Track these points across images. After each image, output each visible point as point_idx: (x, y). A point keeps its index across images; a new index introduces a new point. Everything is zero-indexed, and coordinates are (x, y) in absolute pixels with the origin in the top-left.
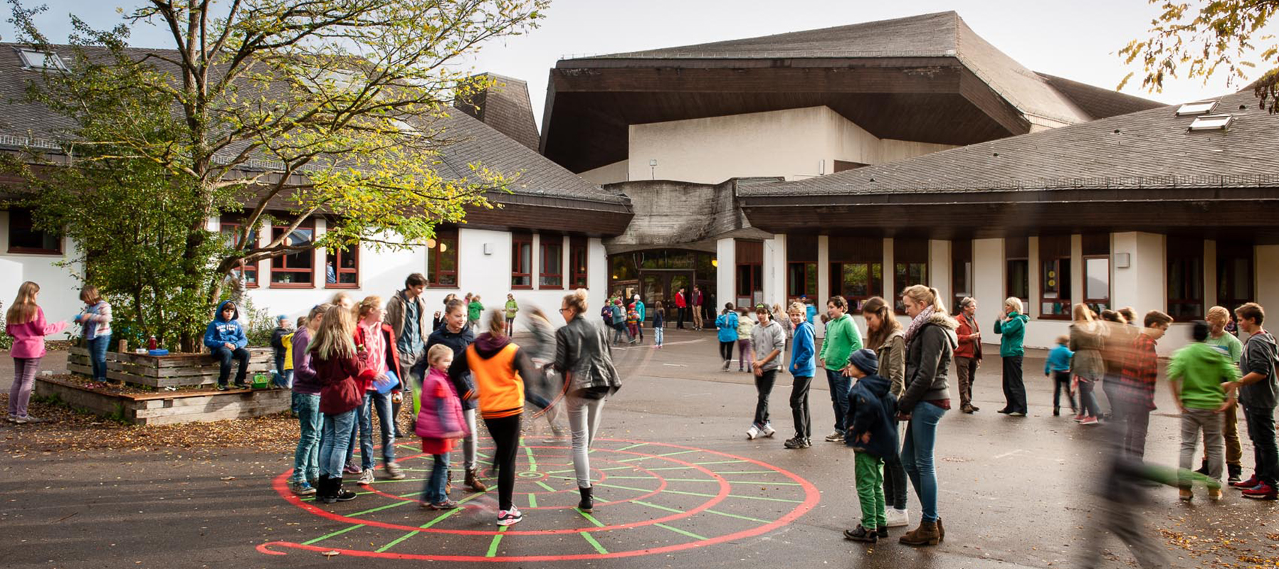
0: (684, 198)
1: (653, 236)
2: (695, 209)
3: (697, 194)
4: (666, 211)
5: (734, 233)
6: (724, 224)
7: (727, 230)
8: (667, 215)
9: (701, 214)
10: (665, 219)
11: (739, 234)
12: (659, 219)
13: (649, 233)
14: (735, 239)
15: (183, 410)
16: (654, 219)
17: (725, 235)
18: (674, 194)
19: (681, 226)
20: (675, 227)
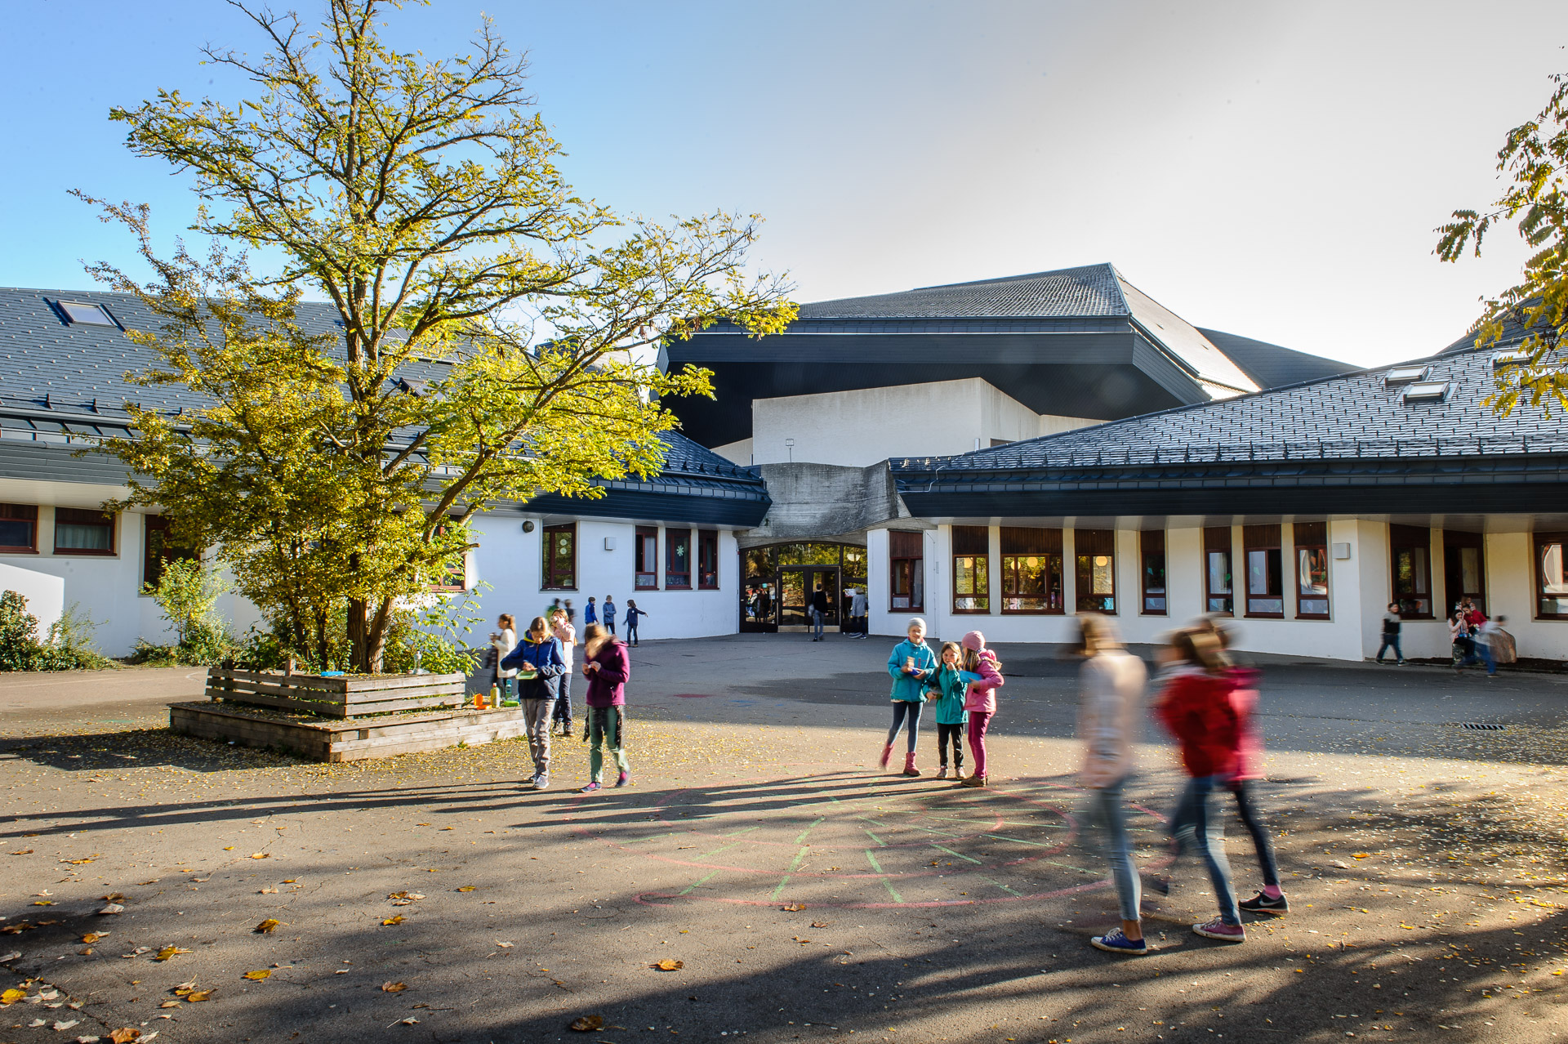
0: (827, 484)
1: (793, 527)
2: (841, 495)
3: (843, 478)
4: (808, 498)
5: (887, 523)
6: (876, 513)
7: (879, 519)
8: (807, 503)
9: (847, 500)
10: (805, 507)
11: (894, 524)
12: (798, 507)
13: (788, 524)
14: (889, 529)
15: (381, 741)
16: (793, 507)
17: (876, 525)
18: (816, 478)
19: (824, 516)
20: (818, 516)
